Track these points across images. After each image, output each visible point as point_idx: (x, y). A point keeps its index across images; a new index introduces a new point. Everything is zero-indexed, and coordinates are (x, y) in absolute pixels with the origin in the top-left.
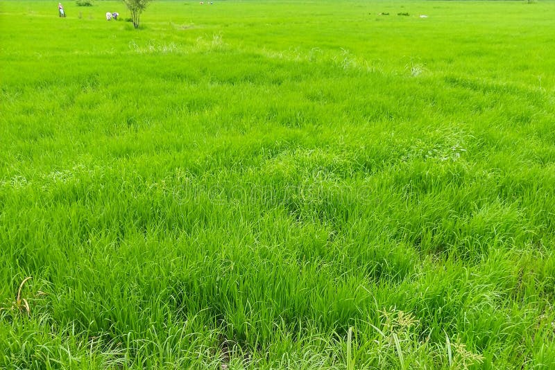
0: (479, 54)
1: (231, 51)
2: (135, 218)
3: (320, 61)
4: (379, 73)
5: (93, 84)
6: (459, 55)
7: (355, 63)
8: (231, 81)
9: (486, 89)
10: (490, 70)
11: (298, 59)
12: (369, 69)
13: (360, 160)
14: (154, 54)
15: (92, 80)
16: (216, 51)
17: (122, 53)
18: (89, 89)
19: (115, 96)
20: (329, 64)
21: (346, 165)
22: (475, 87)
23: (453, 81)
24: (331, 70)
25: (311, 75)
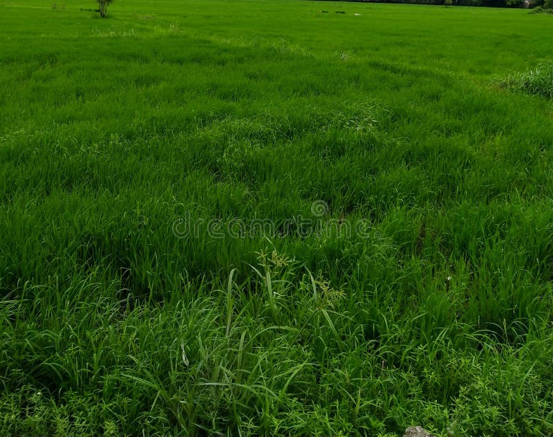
0: (402, 45)
1: (185, 37)
2: (63, 178)
3: (262, 46)
4: (312, 57)
5: (52, 61)
6: (384, 45)
7: (292, 48)
8: (180, 62)
9: (404, 72)
10: (411, 57)
11: (243, 45)
12: (305, 54)
13: (283, 128)
14: (114, 38)
15: (52, 59)
16: (171, 37)
17: (85, 36)
18: (48, 66)
19: (70, 72)
20: (270, 49)
21: (270, 133)
22: (394, 70)
23: (375, 65)
24: (271, 55)
25: (253, 58)
